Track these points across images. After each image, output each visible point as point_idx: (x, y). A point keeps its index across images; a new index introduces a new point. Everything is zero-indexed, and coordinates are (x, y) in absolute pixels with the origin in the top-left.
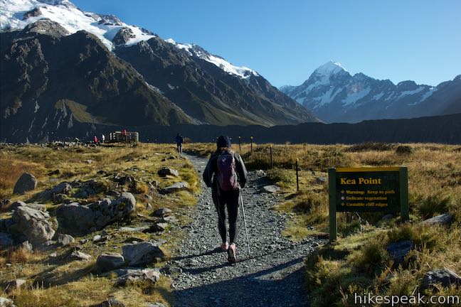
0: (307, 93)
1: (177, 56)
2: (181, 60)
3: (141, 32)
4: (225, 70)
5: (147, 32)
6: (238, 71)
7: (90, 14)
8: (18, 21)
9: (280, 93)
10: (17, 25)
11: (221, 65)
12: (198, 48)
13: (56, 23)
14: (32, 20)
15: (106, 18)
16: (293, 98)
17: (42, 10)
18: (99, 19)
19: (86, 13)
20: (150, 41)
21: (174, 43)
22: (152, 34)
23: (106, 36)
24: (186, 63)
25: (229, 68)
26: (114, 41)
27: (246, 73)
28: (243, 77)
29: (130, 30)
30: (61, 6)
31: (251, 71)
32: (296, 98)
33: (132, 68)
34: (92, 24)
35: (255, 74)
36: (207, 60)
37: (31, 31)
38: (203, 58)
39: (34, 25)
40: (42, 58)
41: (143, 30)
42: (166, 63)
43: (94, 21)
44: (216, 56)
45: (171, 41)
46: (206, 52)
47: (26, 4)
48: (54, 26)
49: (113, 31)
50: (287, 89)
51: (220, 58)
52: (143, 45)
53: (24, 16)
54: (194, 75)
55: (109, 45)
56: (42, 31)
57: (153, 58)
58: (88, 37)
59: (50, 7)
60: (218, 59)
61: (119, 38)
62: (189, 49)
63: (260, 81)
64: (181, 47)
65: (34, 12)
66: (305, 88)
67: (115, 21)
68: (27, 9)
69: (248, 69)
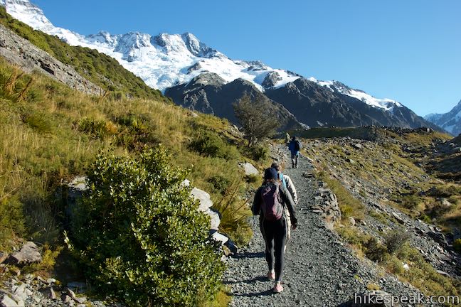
0: (457, 120)
1: (322, 94)
2: (327, 98)
3: (286, 74)
4: (367, 103)
5: (292, 73)
6: (380, 103)
7: (239, 62)
8: (183, 76)
9: (427, 122)
10: (185, 79)
11: (363, 99)
12: (339, 84)
13: (215, 74)
14: (195, 73)
15: (253, 64)
16: (441, 126)
17: (201, 63)
18: (247, 66)
19: (236, 62)
20: (297, 82)
21: (316, 81)
22: (297, 75)
23: (255, 80)
24: (331, 100)
25: (372, 101)
26: (263, 84)
27: (389, 105)
28: (387, 109)
29: (277, 73)
30: (215, 58)
31: (394, 102)
32: (444, 126)
33: (284, 108)
34: (243, 71)
35: (398, 105)
36: (349, 95)
37: (196, 83)
38: (344, 93)
39: (198, 78)
40: (208, 105)
41: (288, 72)
42: (313, 101)
43: (243, 69)
44: (357, 90)
45: (312, 79)
46: (347, 87)
47: (187, 60)
48: (213, 77)
49: (261, 75)
50: (433, 117)
51: (361, 91)
52: (290, 86)
53: (188, 70)
54: (341, 111)
55: (259, 88)
56: (205, 82)
57: (300, 98)
58: (244, 83)
59: (207, 60)
60: (359, 93)
61: (267, 81)
62: (331, 86)
63: (404, 112)
64: (322, 84)
65: (195, 66)
66: (454, 115)
67: (261, 66)
68: (189, 64)
69: (390, 101)
